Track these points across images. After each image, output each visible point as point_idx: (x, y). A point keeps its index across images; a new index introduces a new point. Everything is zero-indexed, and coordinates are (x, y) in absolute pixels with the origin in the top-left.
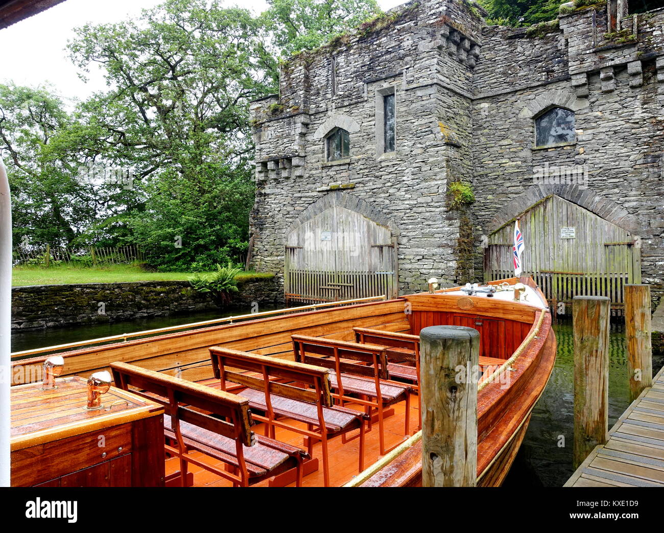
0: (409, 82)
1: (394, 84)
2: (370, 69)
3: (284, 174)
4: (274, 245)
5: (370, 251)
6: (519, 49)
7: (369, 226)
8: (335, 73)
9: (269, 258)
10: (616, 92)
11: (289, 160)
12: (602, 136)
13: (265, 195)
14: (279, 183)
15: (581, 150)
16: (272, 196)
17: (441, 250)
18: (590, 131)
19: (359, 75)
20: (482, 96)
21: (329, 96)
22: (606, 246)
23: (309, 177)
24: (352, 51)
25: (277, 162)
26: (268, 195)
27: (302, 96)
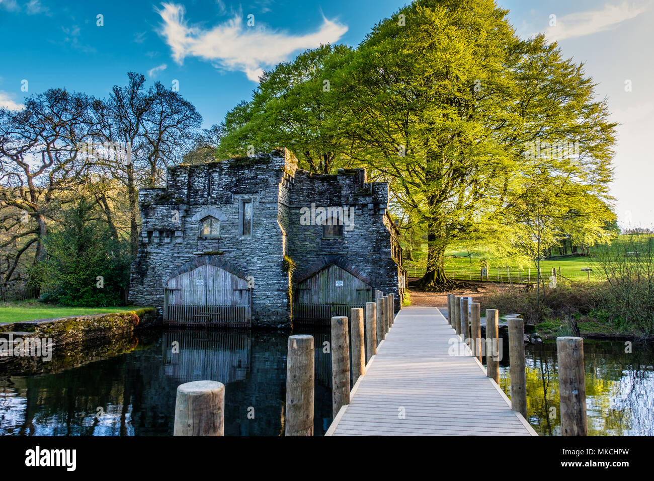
0: (262, 198)
1: (252, 197)
2: (236, 186)
3: (167, 240)
4: (154, 287)
5: (233, 293)
6: (316, 185)
7: (232, 279)
8: (210, 183)
9: (149, 297)
10: (363, 216)
11: (173, 232)
12: (356, 236)
13: (147, 252)
14: (160, 245)
15: (346, 242)
16: (154, 254)
17: (279, 292)
18: (350, 233)
19: (228, 187)
20: (295, 206)
21: (206, 196)
22: (357, 290)
23: (187, 244)
24: (223, 173)
25: (161, 232)
26: (150, 253)
27: (186, 193)
